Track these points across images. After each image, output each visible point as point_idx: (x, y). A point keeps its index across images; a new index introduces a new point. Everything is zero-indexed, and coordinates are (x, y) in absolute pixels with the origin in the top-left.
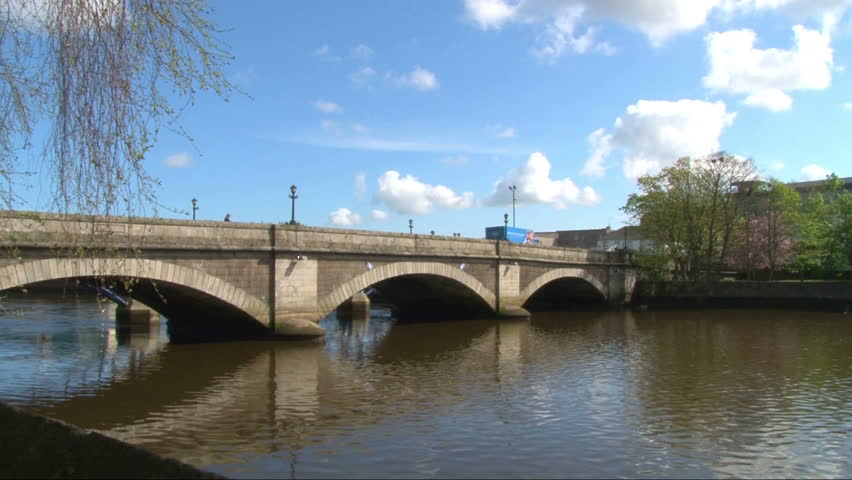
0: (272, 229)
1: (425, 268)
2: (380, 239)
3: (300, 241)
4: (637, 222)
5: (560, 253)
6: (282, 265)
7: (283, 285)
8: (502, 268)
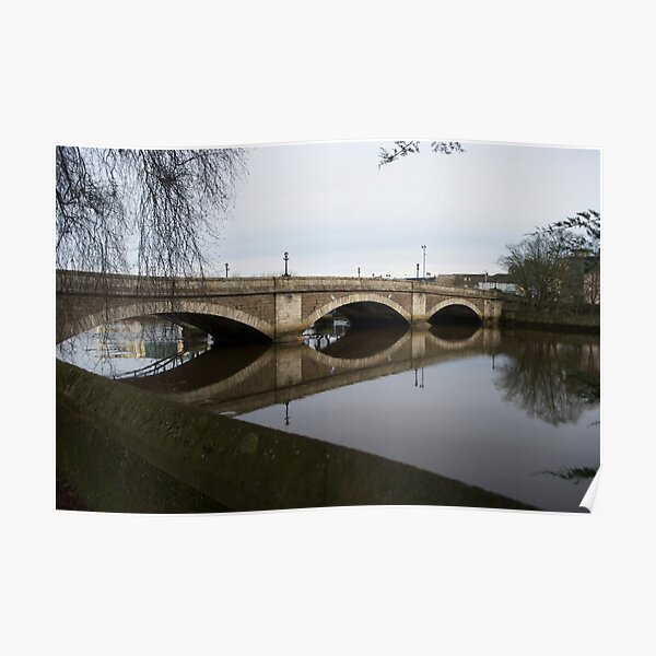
0: (274, 278)
1: (366, 298)
2: (339, 282)
3: (291, 285)
4: (506, 272)
5: (452, 289)
6: (281, 299)
7: (281, 313)
8: (415, 297)
